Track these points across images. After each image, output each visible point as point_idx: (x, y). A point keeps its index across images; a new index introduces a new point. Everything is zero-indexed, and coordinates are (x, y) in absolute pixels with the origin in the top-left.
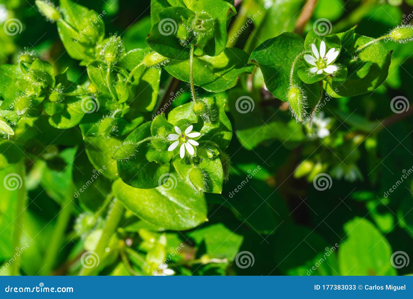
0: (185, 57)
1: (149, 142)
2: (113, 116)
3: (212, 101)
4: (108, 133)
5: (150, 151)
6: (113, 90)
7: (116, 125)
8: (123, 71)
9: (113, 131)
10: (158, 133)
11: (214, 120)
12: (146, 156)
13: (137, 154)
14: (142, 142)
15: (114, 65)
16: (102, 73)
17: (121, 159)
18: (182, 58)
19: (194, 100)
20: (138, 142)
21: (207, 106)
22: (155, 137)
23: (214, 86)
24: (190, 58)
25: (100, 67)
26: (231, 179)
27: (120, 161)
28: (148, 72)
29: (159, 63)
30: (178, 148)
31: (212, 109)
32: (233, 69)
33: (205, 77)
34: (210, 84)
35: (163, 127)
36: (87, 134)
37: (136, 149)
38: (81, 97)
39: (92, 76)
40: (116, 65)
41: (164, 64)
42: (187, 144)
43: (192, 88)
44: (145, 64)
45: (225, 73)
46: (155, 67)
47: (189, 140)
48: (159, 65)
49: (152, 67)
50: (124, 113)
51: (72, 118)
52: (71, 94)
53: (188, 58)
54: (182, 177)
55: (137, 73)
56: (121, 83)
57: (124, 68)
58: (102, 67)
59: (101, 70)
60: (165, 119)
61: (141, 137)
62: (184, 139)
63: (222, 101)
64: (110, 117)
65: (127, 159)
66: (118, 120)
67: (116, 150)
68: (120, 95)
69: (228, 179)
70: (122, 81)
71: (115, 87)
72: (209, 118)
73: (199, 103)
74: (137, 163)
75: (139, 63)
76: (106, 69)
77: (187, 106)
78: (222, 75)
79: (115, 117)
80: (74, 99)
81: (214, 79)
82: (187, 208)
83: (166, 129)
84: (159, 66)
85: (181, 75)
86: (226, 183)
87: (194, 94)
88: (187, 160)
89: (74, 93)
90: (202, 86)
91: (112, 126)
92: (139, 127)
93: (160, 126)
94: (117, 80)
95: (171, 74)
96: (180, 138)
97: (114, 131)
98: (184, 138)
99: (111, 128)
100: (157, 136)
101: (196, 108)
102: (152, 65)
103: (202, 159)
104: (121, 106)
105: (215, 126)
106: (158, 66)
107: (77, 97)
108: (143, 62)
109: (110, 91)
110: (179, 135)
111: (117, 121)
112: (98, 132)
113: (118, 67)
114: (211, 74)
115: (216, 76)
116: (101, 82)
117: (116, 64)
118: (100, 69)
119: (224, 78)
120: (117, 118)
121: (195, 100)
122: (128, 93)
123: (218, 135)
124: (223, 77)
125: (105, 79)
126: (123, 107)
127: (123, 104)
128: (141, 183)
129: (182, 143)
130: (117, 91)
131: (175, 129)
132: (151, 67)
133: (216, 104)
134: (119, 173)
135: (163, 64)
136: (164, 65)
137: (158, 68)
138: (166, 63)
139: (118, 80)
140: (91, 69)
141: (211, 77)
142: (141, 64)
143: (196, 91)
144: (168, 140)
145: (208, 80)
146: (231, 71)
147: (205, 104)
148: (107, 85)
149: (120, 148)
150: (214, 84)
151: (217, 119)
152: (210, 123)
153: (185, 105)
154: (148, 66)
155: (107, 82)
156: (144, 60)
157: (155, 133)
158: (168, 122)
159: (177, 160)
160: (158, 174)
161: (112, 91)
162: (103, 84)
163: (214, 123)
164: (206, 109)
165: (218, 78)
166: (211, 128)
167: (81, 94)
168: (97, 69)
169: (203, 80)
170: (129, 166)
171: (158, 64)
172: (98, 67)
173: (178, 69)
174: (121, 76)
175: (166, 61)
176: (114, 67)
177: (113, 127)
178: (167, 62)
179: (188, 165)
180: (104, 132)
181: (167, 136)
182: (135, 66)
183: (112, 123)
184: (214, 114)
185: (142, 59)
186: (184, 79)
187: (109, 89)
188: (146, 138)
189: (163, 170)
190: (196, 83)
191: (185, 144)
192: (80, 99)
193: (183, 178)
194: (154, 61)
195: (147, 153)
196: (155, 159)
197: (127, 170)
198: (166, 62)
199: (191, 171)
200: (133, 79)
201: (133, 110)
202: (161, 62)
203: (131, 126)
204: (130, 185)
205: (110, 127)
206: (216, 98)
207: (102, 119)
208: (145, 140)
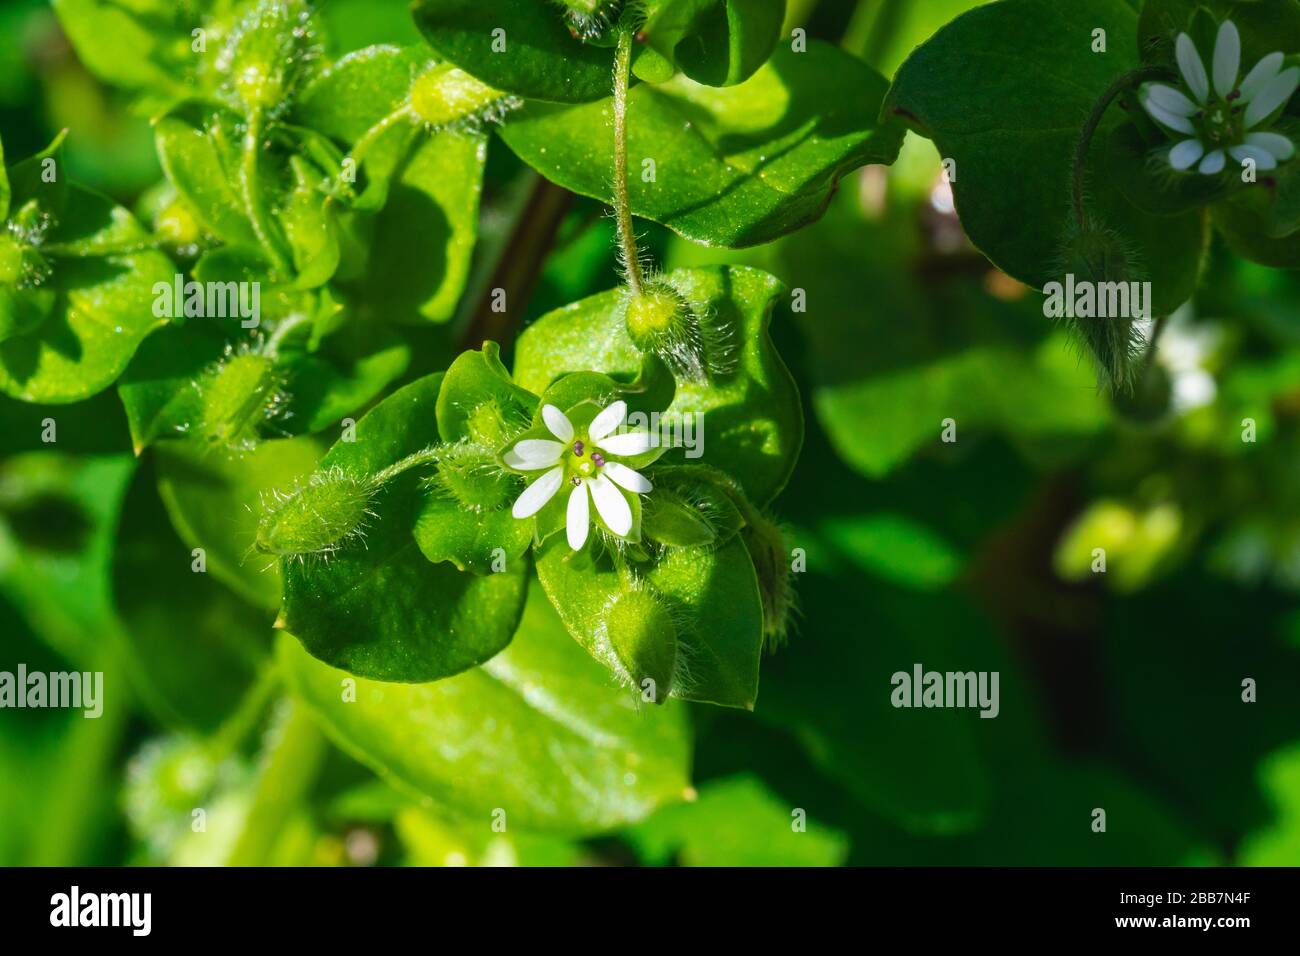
0: (589, 88)
1: (430, 468)
2: (271, 350)
3: (714, 282)
4: (247, 428)
5: (434, 511)
6: (275, 229)
7: (284, 389)
8: (315, 144)
9: (269, 416)
10: (468, 430)
11: (720, 372)
12: (415, 532)
13: (373, 529)
14: (396, 469)
15: (274, 121)
16: (220, 156)
17: (301, 551)
18: (577, 92)
19: (631, 281)
20: (380, 468)
21: (691, 312)
22: (458, 449)
23: (722, 217)
24: (613, 94)
25: (210, 126)
26: (798, 632)
27: (296, 561)
28: (429, 149)
29: (476, 113)
30: (559, 502)
31: (714, 324)
32: (808, 136)
33: (684, 174)
34: (704, 209)
35: (493, 403)
36: (153, 428)
37: (369, 506)
38: (129, 262)
39: (177, 168)
40: (284, 118)
41: (498, 114)
42: (598, 485)
43: (624, 232)
44: (413, 114)
45: (770, 160)
46: (460, 130)
47: (608, 464)
48: (477, 122)
49: (446, 128)
50: (318, 331)
51: (87, 357)
52: (83, 248)
53: (606, 92)
54: (577, 628)
55: (379, 155)
56: (305, 201)
57: (320, 130)
58: (223, 129)
59: (215, 142)
60: (499, 371)
61: (392, 449)
62: (584, 464)
63: (760, 286)
64: (255, 352)
65: (329, 553)
66: (295, 366)
67: (278, 513)
68: (304, 254)
69: (783, 631)
70: (308, 192)
71: (283, 217)
72: (702, 361)
73: (656, 296)
74: (375, 565)
75: (385, 110)
76: (238, 138)
77: (600, 307)
78: (761, 166)
79: (283, 348)
80: (99, 270)
81: (724, 183)
82: (601, 739)
83: (505, 416)
84: (478, 127)
85: (572, 169)
86: (773, 649)
87: (632, 258)
88: (601, 555)
89: (99, 241)
90: (666, 218)
91: (264, 394)
92: (383, 402)
93: (478, 397)
94: (287, 182)
95: (530, 163)
96: (565, 456)
97: (274, 418)
98: (587, 454)
99: (262, 404)
100: (466, 442)
101: (639, 318)
102: (445, 117)
103: (667, 549)
104: (309, 301)
105: (725, 396)
106: (472, 124)
107: (112, 260)
108: (406, 104)
109: (261, 236)
110: (562, 443)
111: (286, 372)
112: (202, 421)
113: (295, 129)
114: (709, 161)
115: (734, 169)
116: (218, 193)
117: (283, 112)
118: (213, 136)
119: (769, 179)
120: (287, 357)
121: (639, 283)
122: (336, 247)
123: (739, 437)
124: (763, 176)
125: (236, 180)
126: (318, 306)
127: (316, 291)
128: (393, 657)
129: (577, 481)
130: (291, 236)
131: (545, 420)
132: (442, 127)
133: (733, 298)
134: (289, 615)
135: (493, 118)
136: (496, 120)
137: (469, 134)
138: (507, 113)
139: (296, 185)
140: (174, 137)
141: (707, 174)
142: (395, 116)
143: (639, 243)
144: (513, 466)
145: (695, 188)
146: (801, 149)
147: (681, 298)
148: (244, 205)
149: (298, 502)
150: (724, 212)
151: (735, 366)
152: (704, 383)
153: (590, 300)
154: (427, 126)
155: (246, 196)
156: (406, 99)
157: (457, 430)
158: (516, 383)
159: (553, 552)
160: (469, 612)
161: (269, 234)
162: (229, 204)
163: (721, 381)
164: (687, 325)
165: (741, 180)
166: (706, 403)
167: (129, 249)
168: (199, 133)
169: (674, 191)
170: (337, 580)
171: (472, 117)
172: (201, 128)
173: (563, 138)
174: (306, 165)
175: (507, 102)
176: (274, 129)
177: (269, 400)
178: (513, 107)
179: (601, 577)
180: (229, 421)
181: (510, 448)
182: (369, 122)
183: (267, 383)
184: (724, 343)
185: (400, 91)
186: (587, 187)
187: (256, 225)
188: (414, 452)
189: (492, 593)
190: (640, 207)
191: (591, 482)
192: (125, 270)
193: (584, 634)
194: (452, 104)
195: (418, 518)
196: (454, 553)
197: (329, 597)
198: (507, 106)
199: (618, 603)
200: (361, 182)
201: (365, 313)
202: (486, 108)
203: (350, 392)
204: (344, 666)
205: (255, 401)
206: (731, 270)
207: (222, 360)
208: (411, 461)
